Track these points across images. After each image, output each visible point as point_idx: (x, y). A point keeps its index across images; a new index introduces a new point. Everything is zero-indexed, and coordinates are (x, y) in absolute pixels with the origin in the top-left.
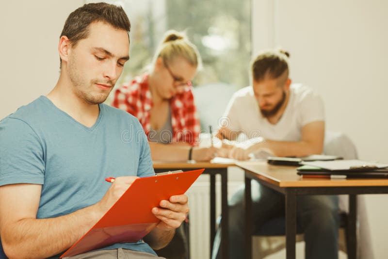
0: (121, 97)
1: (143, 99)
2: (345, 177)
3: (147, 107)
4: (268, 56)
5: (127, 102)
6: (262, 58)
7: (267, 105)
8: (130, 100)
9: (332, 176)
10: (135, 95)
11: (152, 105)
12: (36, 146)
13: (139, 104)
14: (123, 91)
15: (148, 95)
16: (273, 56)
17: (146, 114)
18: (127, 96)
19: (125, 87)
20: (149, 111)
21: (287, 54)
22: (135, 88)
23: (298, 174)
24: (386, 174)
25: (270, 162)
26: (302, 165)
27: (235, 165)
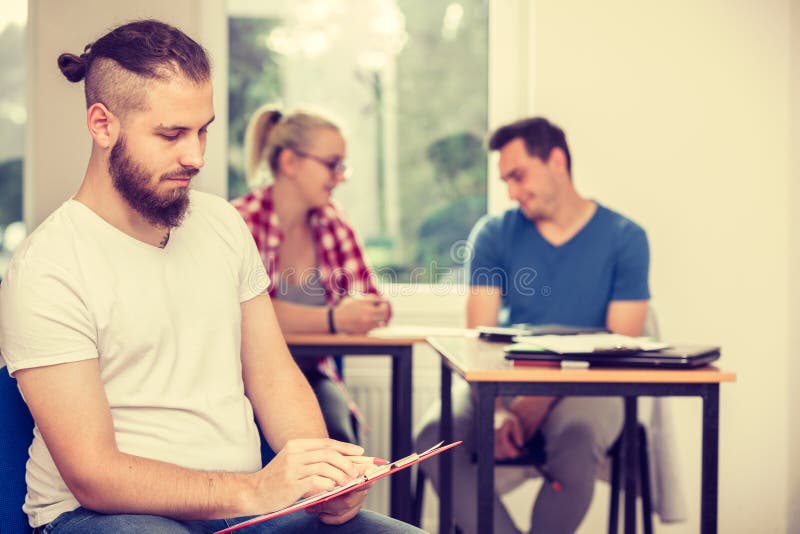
1: (267, 227)
2: (586, 364)
3: (273, 241)
9: (564, 364)
10: (256, 220)
11: (281, 237)
13: (262, 235)
15: (274, 220)
17: (271, 255)
20: (275, 248)
22: (253, 208)
23: (508, 358)
24: (657, 361)
25: (482, 336)
26: (515, 343)
27: (424, 341)
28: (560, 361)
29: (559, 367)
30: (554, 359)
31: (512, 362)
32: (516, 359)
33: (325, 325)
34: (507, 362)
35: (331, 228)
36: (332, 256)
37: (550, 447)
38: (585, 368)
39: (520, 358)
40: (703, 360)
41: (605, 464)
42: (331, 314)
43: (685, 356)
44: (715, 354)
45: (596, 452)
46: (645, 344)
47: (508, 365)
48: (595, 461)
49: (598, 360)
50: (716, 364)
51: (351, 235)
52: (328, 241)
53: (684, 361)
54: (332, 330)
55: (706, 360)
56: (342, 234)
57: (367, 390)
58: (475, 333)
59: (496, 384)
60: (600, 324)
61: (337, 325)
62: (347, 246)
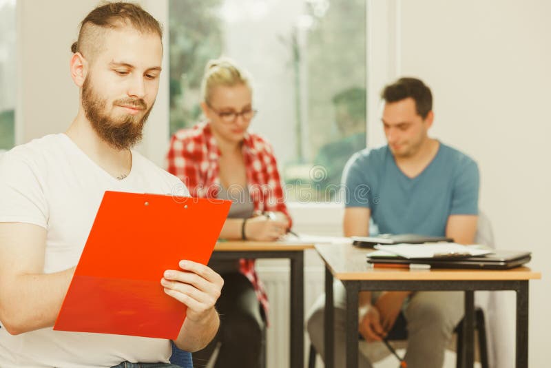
2: (429, 266)
3: (213, 156)
9: (412, 266)
11: (219, 153)
17: (214, 166)
20: (216, 161)
23: (369, 262)
24: (482, 264)
25: (355, 243)
26: (375, 250)
27: (313, 247)
28: (409, 264)
29: (408, 269)
30: (404, 263)
31: (372, 265)
32: (375, 263)
33: (239, 234)
34: (369, 265)
35: (260, 157)
36: (261, 176)
37: (411, 327)
38: (428, 269)
39: (378, 262)
40: (517, 263)
41: (452, 338)
42: (244, 225)
43: (503, 260)
44: (527, 257)
45: (445, 331)
46: (474, 250)
47: (370, 268)
48: (444, 337)
49: (437, 263)
50: (527, 265)
51: (273, 162)
52: (257, 165)
53: (502, 264)
54: (244, 238)
55: (519, 262)
56: (267, 160)
57: (275, 283)
58: (350, 241)
59: (359, 282)
60: (442, 235)
61: (248, 234)
62: (270, 169)
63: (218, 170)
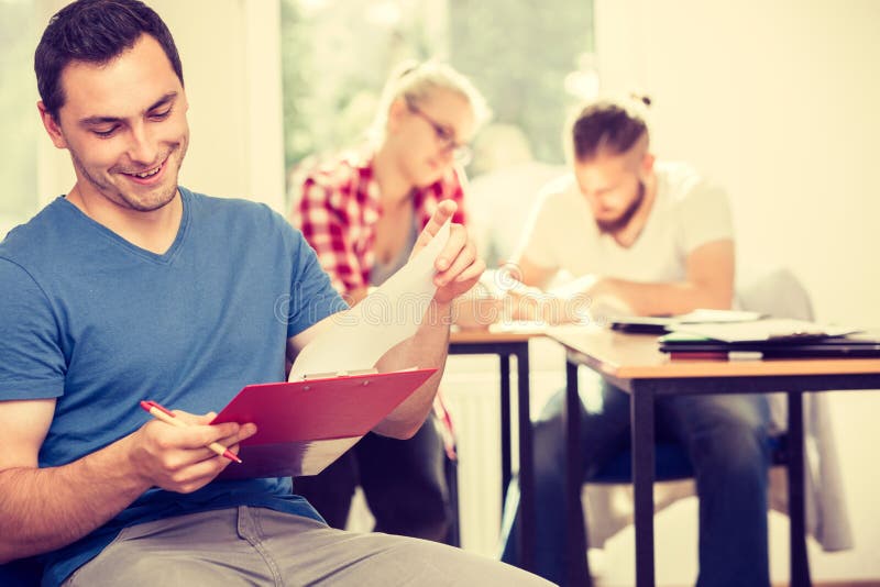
0: (317, 194)
1: (362, 198)
2: (759, 355)
3: (371, 216)
4: (604, 107)
5: (328, 206)
6: (590, 113)
7: (606, 209)
8: (336, 200)
9: (732, 355)
10: (346, 190)
11: (380, 211)
12: (41, 316)
13: (353, 208)
14: (322, 180)
15: (373, 190)
16: (614, 107)
17: (367, 232)
18: (329, 192)
19: (325, 174)
20: (373, 226)
21: (647, 101)
22: (345, 175)
23: (663, 350)
24: (845, 348)
25: (617, 326)
26: (668, 333)
27: (544, 335)
28: (727, 351)
29: (726, 359)
30: (720, 349)
31: (668, 356)
32: (672, 352)
34: (662, 355)
38: (758, 359)
39: (678, 349)
43: (879, 341)
47: (664, 359)
49: (776, 348)
53: (878, 347)
58: (605, 324)
63: (372, 238)
